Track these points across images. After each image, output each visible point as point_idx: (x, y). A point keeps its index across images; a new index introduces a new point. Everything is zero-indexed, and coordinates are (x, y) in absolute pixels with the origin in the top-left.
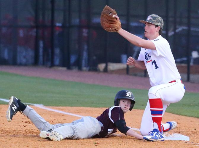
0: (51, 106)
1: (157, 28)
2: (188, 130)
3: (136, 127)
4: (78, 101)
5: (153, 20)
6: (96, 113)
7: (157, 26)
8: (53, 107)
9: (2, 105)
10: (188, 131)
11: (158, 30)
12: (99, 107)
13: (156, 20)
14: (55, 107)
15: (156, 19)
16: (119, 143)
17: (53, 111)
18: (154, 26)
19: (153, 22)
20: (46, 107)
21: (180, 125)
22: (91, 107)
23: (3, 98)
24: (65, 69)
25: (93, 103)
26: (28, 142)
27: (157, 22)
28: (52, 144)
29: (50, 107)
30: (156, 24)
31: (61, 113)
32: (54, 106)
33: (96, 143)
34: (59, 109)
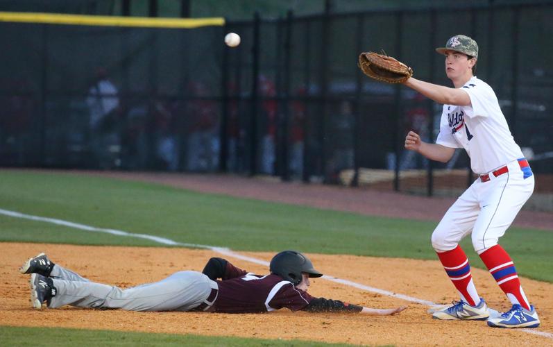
0: (244, 250)
1: (470, 61)
2: (503, 300)
3: (403, 293)
4: (296, 241)
5: (464, 47)
6: (329, 265)
7: (470, 57)
8: (249, 253)
9: (150, 248)
10: (503, 302)
11: (471, 66)
12: (335, 253)
13: (469, 47)
14: (251, 253)
15: (468, 44)
16: (369, 324)
17: (246, 261)
18: (466, 59)
19: (464, 49)
20: (235, 252)
21: (489, 289)
22: (320, 253)
23: (146, 233)
24: (277, 180)
25: (324, 246)
26: (195, 321)
27: (470, 49)
28: (241, 325)
29: (243, 253)
30: (469, 54)
31: (261, 265)
32: (249, 250)
33: (324, 323)
34: (259, 258)
